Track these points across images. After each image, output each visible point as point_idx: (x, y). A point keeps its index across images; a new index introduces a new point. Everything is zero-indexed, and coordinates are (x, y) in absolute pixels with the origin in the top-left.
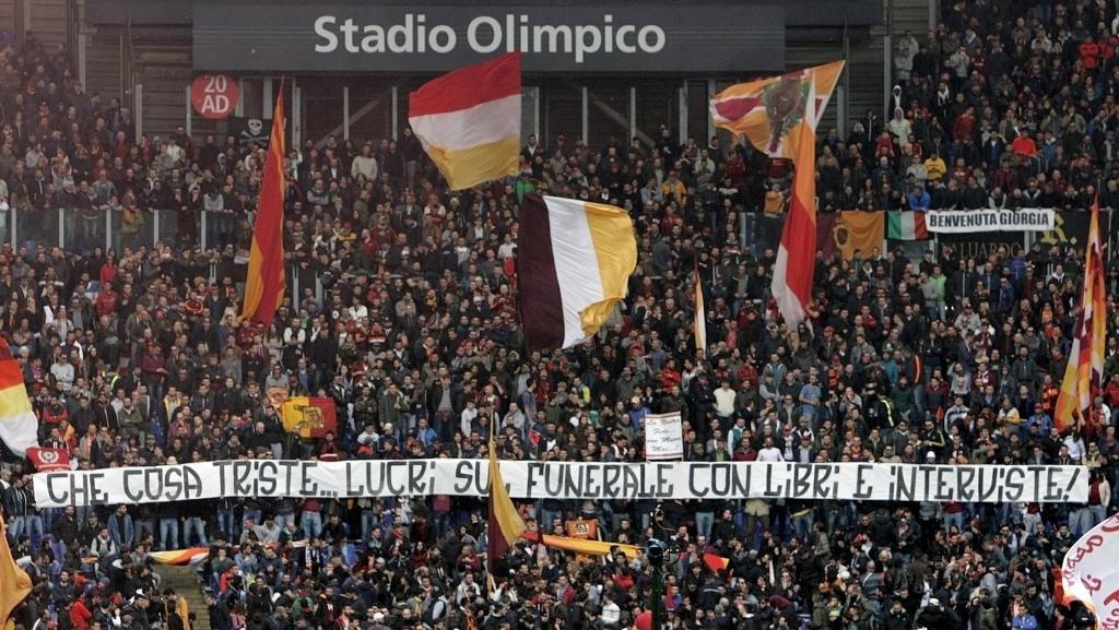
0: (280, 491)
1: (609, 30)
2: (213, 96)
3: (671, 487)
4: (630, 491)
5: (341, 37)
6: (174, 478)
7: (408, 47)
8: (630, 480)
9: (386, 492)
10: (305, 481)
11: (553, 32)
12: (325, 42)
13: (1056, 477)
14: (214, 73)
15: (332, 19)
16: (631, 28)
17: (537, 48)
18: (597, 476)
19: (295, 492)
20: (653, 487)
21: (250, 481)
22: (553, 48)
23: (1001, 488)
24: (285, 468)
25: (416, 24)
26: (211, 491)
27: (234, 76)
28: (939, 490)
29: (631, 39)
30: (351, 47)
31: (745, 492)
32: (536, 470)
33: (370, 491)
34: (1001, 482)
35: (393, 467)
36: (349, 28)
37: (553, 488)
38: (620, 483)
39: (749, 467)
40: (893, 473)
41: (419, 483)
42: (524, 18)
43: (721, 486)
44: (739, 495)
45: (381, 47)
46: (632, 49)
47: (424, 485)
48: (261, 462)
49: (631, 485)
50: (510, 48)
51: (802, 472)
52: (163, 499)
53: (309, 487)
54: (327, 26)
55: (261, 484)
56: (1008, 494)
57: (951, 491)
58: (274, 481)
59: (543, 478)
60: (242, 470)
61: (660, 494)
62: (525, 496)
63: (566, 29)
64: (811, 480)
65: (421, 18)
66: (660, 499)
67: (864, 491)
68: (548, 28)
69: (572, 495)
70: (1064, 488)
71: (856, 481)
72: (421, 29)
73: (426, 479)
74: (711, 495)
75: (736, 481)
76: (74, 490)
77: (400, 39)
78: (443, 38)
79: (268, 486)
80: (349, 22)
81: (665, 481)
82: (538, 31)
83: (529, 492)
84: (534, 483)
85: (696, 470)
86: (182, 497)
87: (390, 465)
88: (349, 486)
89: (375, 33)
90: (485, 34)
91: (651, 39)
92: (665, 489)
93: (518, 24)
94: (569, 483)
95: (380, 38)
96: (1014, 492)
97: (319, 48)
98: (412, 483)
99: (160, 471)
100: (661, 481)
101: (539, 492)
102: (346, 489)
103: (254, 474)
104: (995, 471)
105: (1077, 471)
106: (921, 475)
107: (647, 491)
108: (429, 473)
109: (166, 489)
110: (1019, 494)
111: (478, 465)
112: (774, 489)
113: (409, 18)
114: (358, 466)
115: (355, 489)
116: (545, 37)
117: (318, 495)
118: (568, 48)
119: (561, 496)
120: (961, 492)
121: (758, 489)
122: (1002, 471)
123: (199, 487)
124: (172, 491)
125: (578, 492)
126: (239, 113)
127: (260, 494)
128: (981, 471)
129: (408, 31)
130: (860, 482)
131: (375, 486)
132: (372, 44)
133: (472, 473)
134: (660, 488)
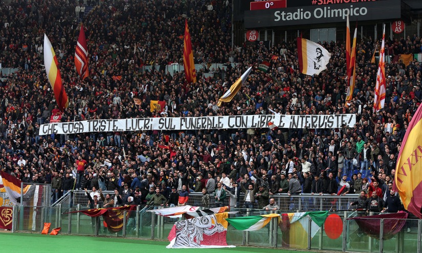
0: (106, 130)
1: (352, 9)
2: (252, 35)
3: (222, 125)
4: (209, 126)
5: (281, 16)
6: (77, 126)
7: (298, 18)
8: (209, 123)
9: (137, 129)
10: (114, 126)
11: (336, 11)
12: (277, 18)
13: (344, 118)
14: (252, 29)
15: (279, 12)
16: (358, 8)
17: (332, 16)
18: (200, 121)
19: (111, 130)
20: (217, 125)
21: (98, 126)
22: (336, 16)
23: (326, 123)
24: (108, 122)
25: (300, 11)
26: (86, 130)
27: (257, 29)
28: (306, 124)
29: (358, 12)
30: (284, 19)
31: (246, 126)
32: (183, 120)
33: (133, 129)
34: (326, 121)
35: (140, 121)
36: (283, 14)
37: (188, 126)
38: (206, 124)
39: (247, 117)
40: (291, 119)
41: (147, 126)
42: (329, 8)
43: (238, 124)
44: (244, 127)
45: (291, 19)
46: (358, 14)
47: (149, 127)
48: (101, 120)
49: (209, 124)
50: (325, 16)
51: (263, 118)
52: (73, 133)
53: (115, 128)
54: (278, 14)
55: (101, 127)
56: (328, 125)
57: (310, 124)
58: (105, 126)
59: (185, 123)
60: (95, 123)
61: (219, 127)
62: (179, 129)
63: (340, 10)
64: (265, 121)
65: (302, 10)
66: (219, 129)
67: (282, 125)
68: (335, 10)
69: (193, 128)
70: (347, 122)
71: (279, 121)
72: (302, 13)
73: (149, 125)
74: (235, 127)
75: (243, 122)
76: (49, 129)
77: (296, 16)
78: (307, 15)
79: (103, 128)
80: (283, 12)
81: (220, 123)
82: (333, 11)
83: (181, 128)
84: (182, 125)
85: (231, 118)
86: (78, 132)
87: (139, 120)
88: (127, 127)
89: (290, 15)
90: (318, 13)
91: (363, 11)
92: (221, 125)
93: (327, 10)
94: (192, 124)
95: (291, 16)
96: (330, 124)
97: (276, 20)
98: (145, 126)
99: (73, 124)
100: (219, 123)
101: (184, 128)
102: (125, 128)
103: (99, 124)
104: (325, 117)
105: (352, 116)
106: (300, 119)
107: (215, 126)
108: (150, 122)
109: (74, 130)
110: (332, 125)
111: (166, 119)
112: (254, 125)
113: (299, 10)
114: (129, 120)
115: (128, 128)
116: (334, 12)
117: (118, 131)
118: (341, 15)
119: (190, 129)
120: (313, 125)
121: (249, 125)
122: (327, 116)
123: (83, 129)
124: (76, 130)
125: (194, 127)
126: (259, 40)
127: (101, 131)
128: (320, 117)
129: (298, 14)
130: (281, 121)
131: (134, 127)
132: (289, 18)
133: (164, 122)
134: (219, 125)
